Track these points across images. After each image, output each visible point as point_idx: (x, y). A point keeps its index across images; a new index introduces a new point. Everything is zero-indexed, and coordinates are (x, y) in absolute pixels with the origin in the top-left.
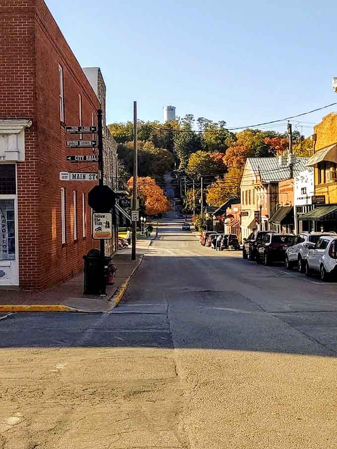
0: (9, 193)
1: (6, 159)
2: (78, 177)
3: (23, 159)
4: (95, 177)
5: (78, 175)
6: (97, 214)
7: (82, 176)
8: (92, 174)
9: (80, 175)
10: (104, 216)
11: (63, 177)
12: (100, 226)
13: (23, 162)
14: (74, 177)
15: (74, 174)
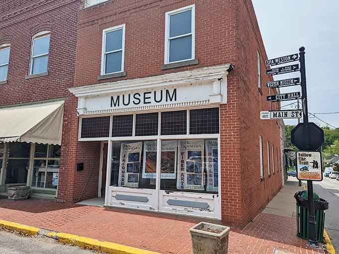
0: (213, 133)
1: (211, 102)
2: (279, 116)
3: (225, 101)
4: (298, 114)
5: (279, 113)
6: (301, 153)
7: (284, 113)
8: (294, 111)
9: (281, 114)
10: (310, 155)
11: (264, 116)
12: (306, 165)
13: (226, 104)
14: (275, 115)
15: (275, 112)
